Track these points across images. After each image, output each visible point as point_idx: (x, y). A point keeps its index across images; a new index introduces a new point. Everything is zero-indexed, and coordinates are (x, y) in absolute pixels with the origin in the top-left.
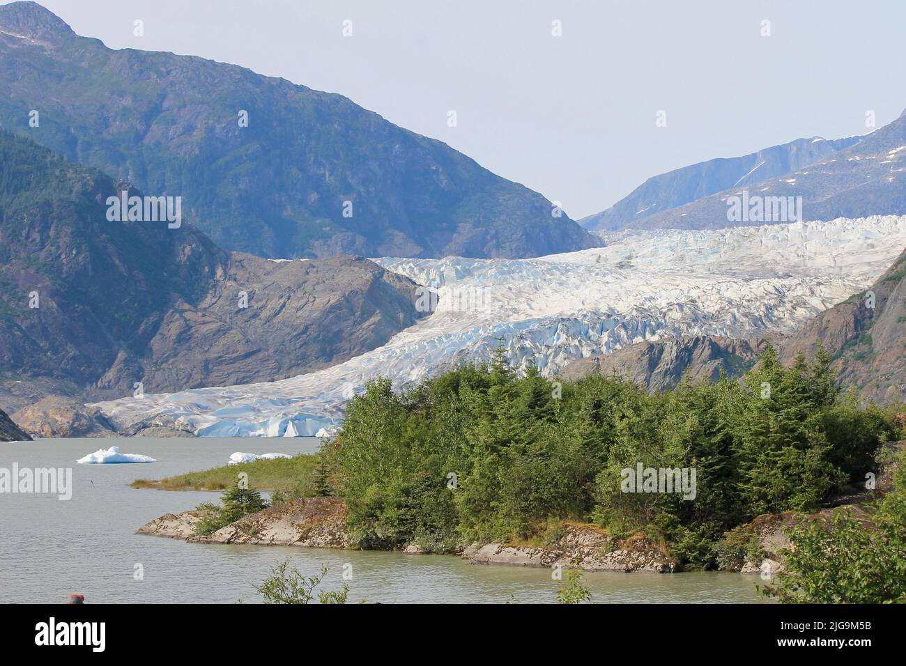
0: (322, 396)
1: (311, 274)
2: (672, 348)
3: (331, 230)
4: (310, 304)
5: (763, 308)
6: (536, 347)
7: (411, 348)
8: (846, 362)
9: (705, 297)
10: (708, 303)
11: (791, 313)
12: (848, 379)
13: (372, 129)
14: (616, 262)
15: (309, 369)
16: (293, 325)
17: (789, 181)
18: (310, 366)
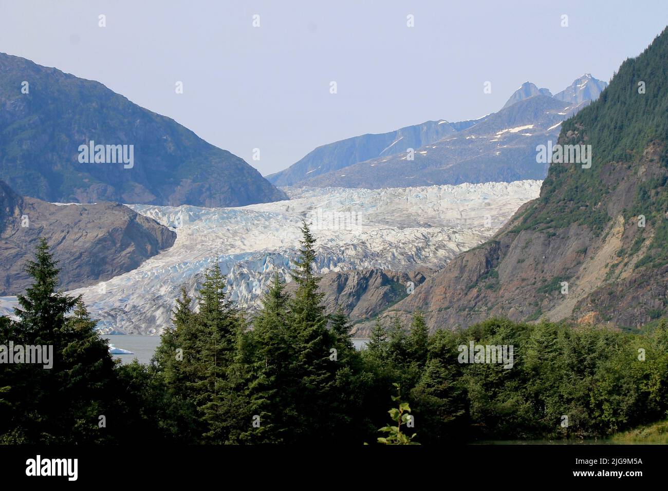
0: (96, 305)
1: (84, 215)
2: (354, 277)
3: (89, 181)
4: (83, 238)
5: (414, 249)
6: (251, 274)
7: (159, 271)
8: (479, 291)
9: (372, 240)
10: (374, 244)
11: (435, 253)
12: (481, 302)
13: (120, 108)
14: (300, 211)
15: (82, 284)
16: (71, 252)
17: (422, 153)
18: (83, 282)
